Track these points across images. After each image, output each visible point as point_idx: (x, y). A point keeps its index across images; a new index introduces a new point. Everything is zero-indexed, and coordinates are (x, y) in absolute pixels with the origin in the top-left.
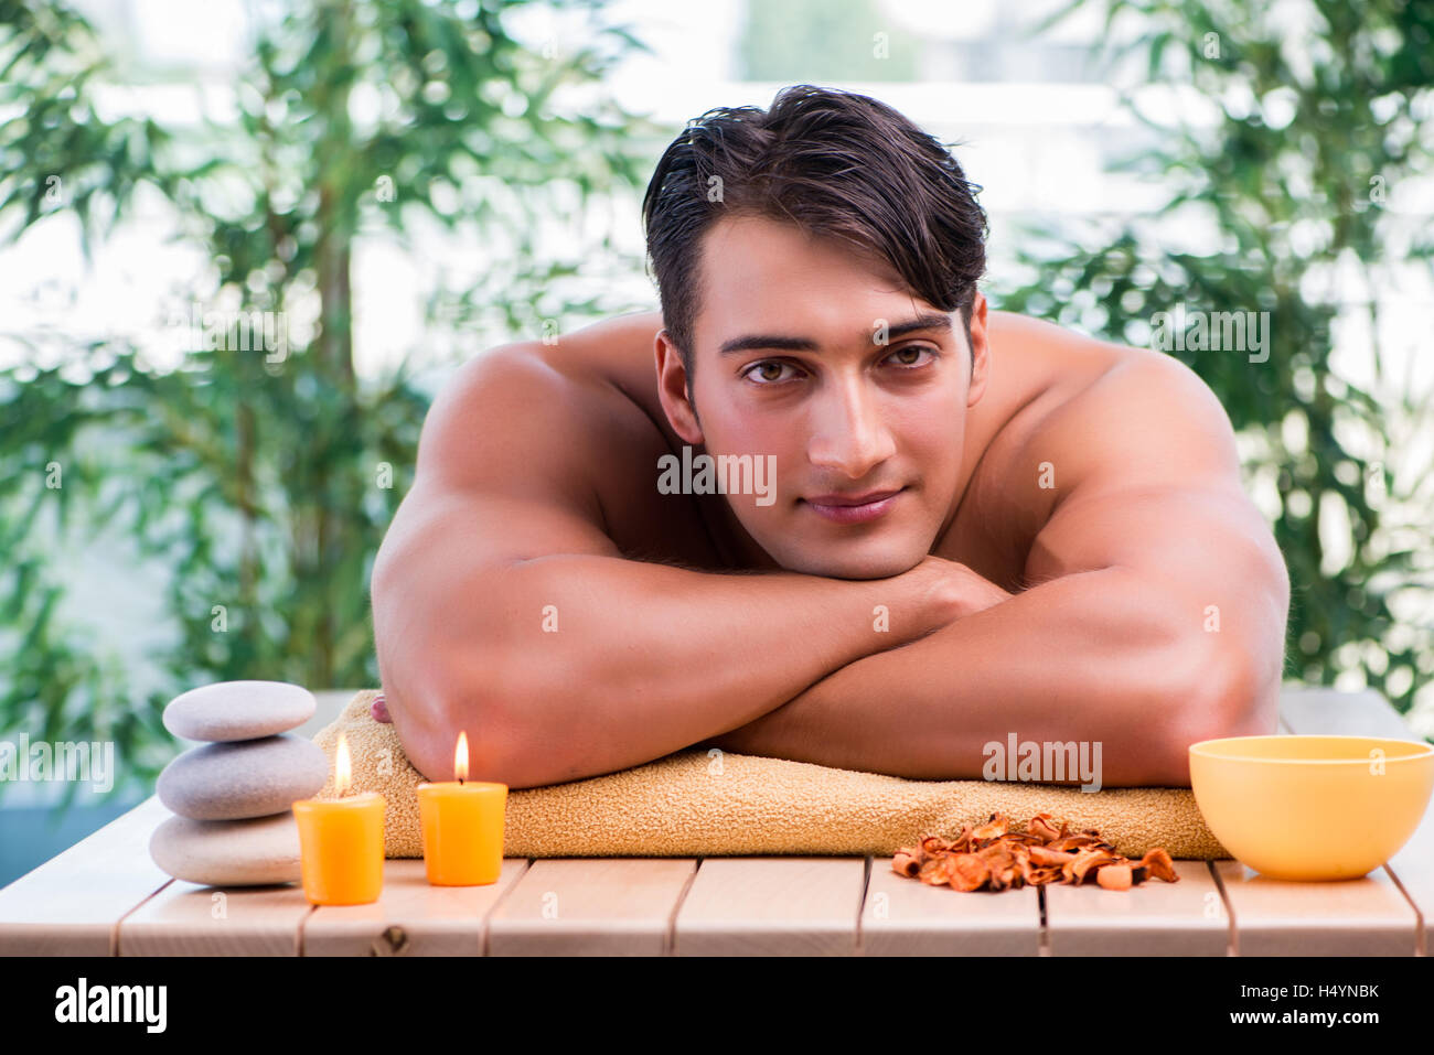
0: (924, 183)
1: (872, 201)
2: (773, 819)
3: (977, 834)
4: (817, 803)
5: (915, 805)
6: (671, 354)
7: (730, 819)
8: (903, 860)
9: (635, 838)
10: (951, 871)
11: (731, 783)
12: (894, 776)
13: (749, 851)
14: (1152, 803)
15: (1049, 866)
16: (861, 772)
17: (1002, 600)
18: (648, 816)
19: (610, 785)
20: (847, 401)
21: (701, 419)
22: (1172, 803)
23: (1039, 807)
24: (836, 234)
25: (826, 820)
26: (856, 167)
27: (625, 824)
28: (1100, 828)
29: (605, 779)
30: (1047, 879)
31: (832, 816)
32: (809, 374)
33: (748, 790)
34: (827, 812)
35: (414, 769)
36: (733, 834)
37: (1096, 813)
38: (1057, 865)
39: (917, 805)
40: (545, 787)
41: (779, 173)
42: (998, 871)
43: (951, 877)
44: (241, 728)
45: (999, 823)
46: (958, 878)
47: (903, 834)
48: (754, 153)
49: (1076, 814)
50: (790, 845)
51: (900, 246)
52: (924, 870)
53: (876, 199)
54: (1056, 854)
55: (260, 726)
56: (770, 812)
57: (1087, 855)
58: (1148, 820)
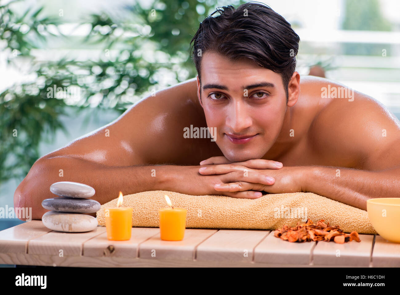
7: (232, 217)
8: (277, 232)
10: (289, 236)
15: (320, 235)
30: (320, 239)
32: (228, 99)
37: (343, 214)
38: (323, 235)
42: (302, 236)
46: (291, 238)
49: (336, 215)
52: (282, 235)
54: (324, 232)
56: (245, 214)
57: (333, 233)
58: (359, 218)
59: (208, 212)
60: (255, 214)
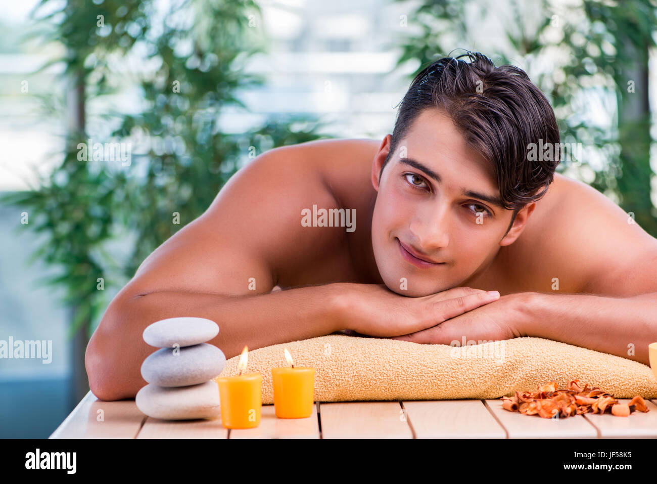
3: (542, 390)
8: (508, 402)
10: (539, 408)
15: (585, 405)
18: (381, 372)
30: (585, 411)
32: (431, 191)
38: (588, 405)
42: (565, 408)
43: (539, 411)
46: (543, 411)
49: (587, 370)
54: (587, 399)
56: (441, 371)
57: (603, 400)
59: (384, 367)
60: (456, 371)
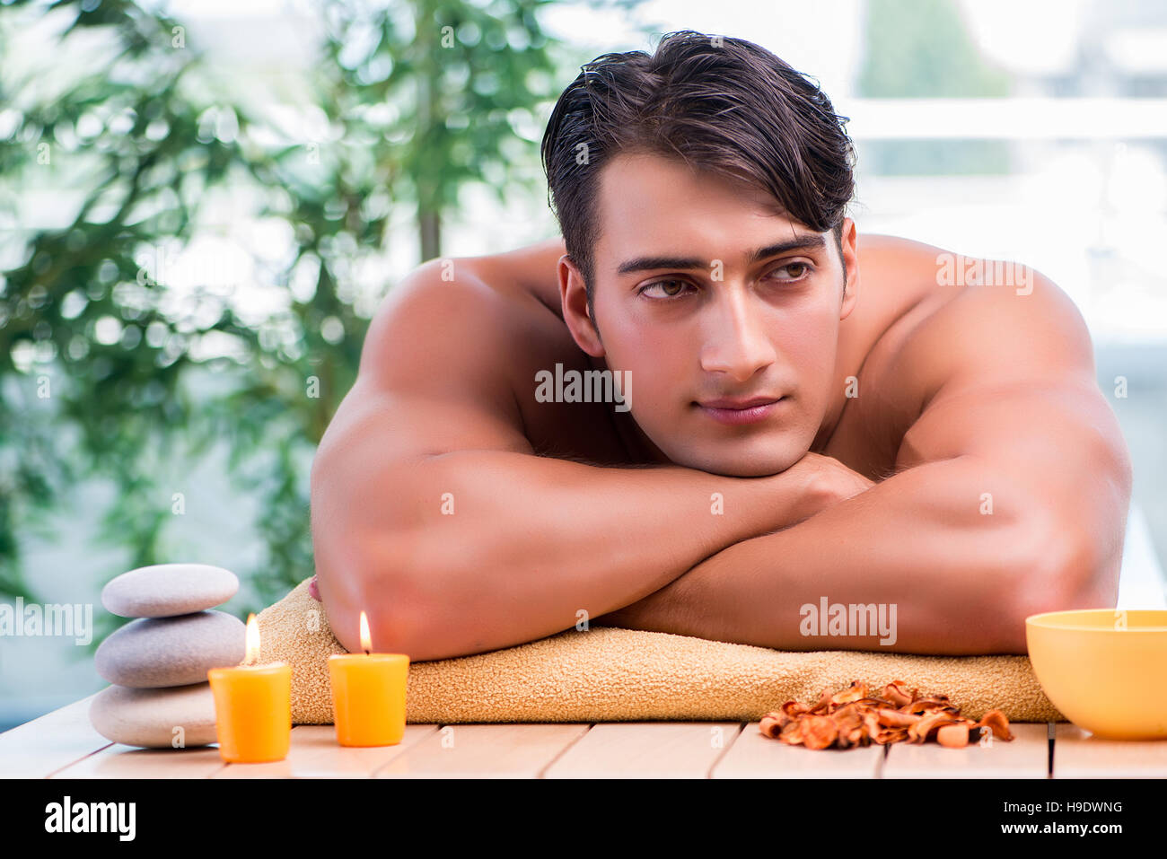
0: (797, 117)
1: (752, 138)
2: (656, 687)
3: (836, 700)
4: (696, 672)
5: (784, 673)
6: (573, 277)
7: (618, 686)
8: (768, 722)
9: (534, 705)
10: (805, 731)
11: (620, 655)
12: (768, 648)
13: (636, 717)
14: (999, 670)
15: (895, 726)
16: (738, 644)
17: (866, 488)
19: (511, 657)
20: (732, 311)
21: (601, 333)
22: (1017, 670)
23: (896, 675)
24: (720, 169)
25: (704, 687)
26: (738, 106)
27: (524, 692)
28: (951, 693)
29: (508, 652)
30: (895, 738)
31: (709, 684)
32: (699, 290)
33: (636, 661)
34: (705, 681)
35: (338, 643)
36: (621, 700)
37: (948, 680)
38: (904, 726)
39: (786, 673)
40: (454, 658)
41: (666, 114)
42: (846, 731)
43: (805, 736)
44: (167, 605)
45: (857, 690)
46: (812, 738)
47: (774, 700)
48: (644, 95)
50: (673, 711)
51: (778, 178)
52: (785, 731)
53: (756, 136)
54: (905, 717)
55: (186, 604)
57: (931, 717)
58: (995, 686)
